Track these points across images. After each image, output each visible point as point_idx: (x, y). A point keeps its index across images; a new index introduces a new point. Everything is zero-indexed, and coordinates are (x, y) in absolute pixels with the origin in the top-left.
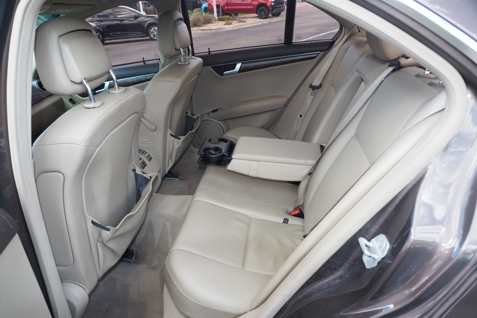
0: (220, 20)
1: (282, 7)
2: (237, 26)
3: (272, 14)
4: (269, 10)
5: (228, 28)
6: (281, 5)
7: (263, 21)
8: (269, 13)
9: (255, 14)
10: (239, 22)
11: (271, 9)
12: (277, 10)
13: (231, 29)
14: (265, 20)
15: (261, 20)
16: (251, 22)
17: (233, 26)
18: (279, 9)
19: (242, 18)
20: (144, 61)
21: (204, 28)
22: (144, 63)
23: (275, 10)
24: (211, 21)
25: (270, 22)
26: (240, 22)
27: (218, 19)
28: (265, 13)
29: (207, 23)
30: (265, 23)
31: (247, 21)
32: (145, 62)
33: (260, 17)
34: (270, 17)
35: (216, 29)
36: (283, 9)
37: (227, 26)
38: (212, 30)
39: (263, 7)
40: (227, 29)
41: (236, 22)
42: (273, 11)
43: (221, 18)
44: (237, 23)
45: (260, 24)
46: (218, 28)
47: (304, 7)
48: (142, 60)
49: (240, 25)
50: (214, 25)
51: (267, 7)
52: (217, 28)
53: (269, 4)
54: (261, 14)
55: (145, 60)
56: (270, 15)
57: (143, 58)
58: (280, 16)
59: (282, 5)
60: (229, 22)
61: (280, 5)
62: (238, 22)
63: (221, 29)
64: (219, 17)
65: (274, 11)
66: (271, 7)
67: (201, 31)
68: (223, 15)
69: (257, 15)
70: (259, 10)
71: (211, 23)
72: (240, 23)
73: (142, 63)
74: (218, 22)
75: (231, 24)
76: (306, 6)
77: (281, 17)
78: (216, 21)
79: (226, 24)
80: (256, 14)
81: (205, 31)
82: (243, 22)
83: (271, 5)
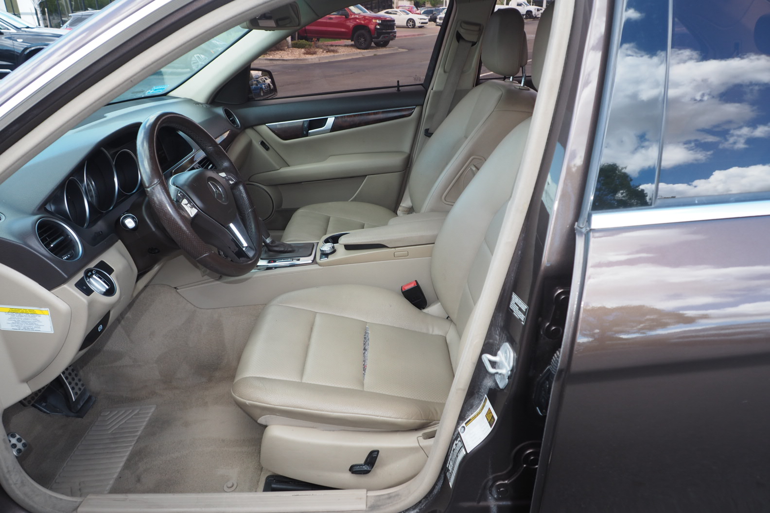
0: (295, 46)
1: (391, 32)
2: (326, 58)
3: (375, 43)
4: (373, 36)
5: (312, 59)
6: (390, 30)
7: (364, 52)
8: (372, 41)
9: (350, 41)
10: (327, 52)
11: (376, 36)
12: (385, 37)
13: (317, 61)
14: (368, 52)
15: (359, 51)
16: (346, 53)
17: (320, 57)
18: (387, 36)
19: (332, 46)
20: (398, 86)
21: (271, 57)
22: (399, 90)
23: (382, 36)
24: (281, 47)
25: (375, 55)
26: (329, 51)
27: (292, 44)
28: (365, 40)
29: (275, 50)
30: (367, 55)
31: (339, 51)
32: (400, 88)
33: (358, 46)
34: (372, 48)
35: (294, 60)
36: (393, 35)
37: (308, 57)
38: (286, 60)
39: (363, 31)
40: (310, 62)
41: (322, 50)
42: (378, 37)
43: (297, 44)
44: (323, 52)
45: (360, 56)
46: (296, 58)
47: (417, 36)
48: (396, 84)
49: (330, 56)
50: (288, 54)
51: (369, 30)
52: (293, 58)
53: (372, 27)
54: (358, 42)
55: (400, 84)
56: (373, 44)
57: (398, 82)
58: (387, 46)
59: (392, 30)
60: (312, 50)
61: (388, 30)
62: (325, 51)
63: (301, 60)
64: (294, 42)
65: (380, 39)
66: (376, 32)
67: (268, 62)
68: (300, 38)
69: (353, 43)
70: (355, 36)
71: (281, 50)
72: (329, 53)
73: (395, 90)
74: (292, 49)
75: (315, 53)
76: (420, 35)
77: (390, 48)
78: (288, 47)
79: (307, 53)
80: (352, 41)
81: (275, 62)
82: (333, 51)
83: (376, 28)
